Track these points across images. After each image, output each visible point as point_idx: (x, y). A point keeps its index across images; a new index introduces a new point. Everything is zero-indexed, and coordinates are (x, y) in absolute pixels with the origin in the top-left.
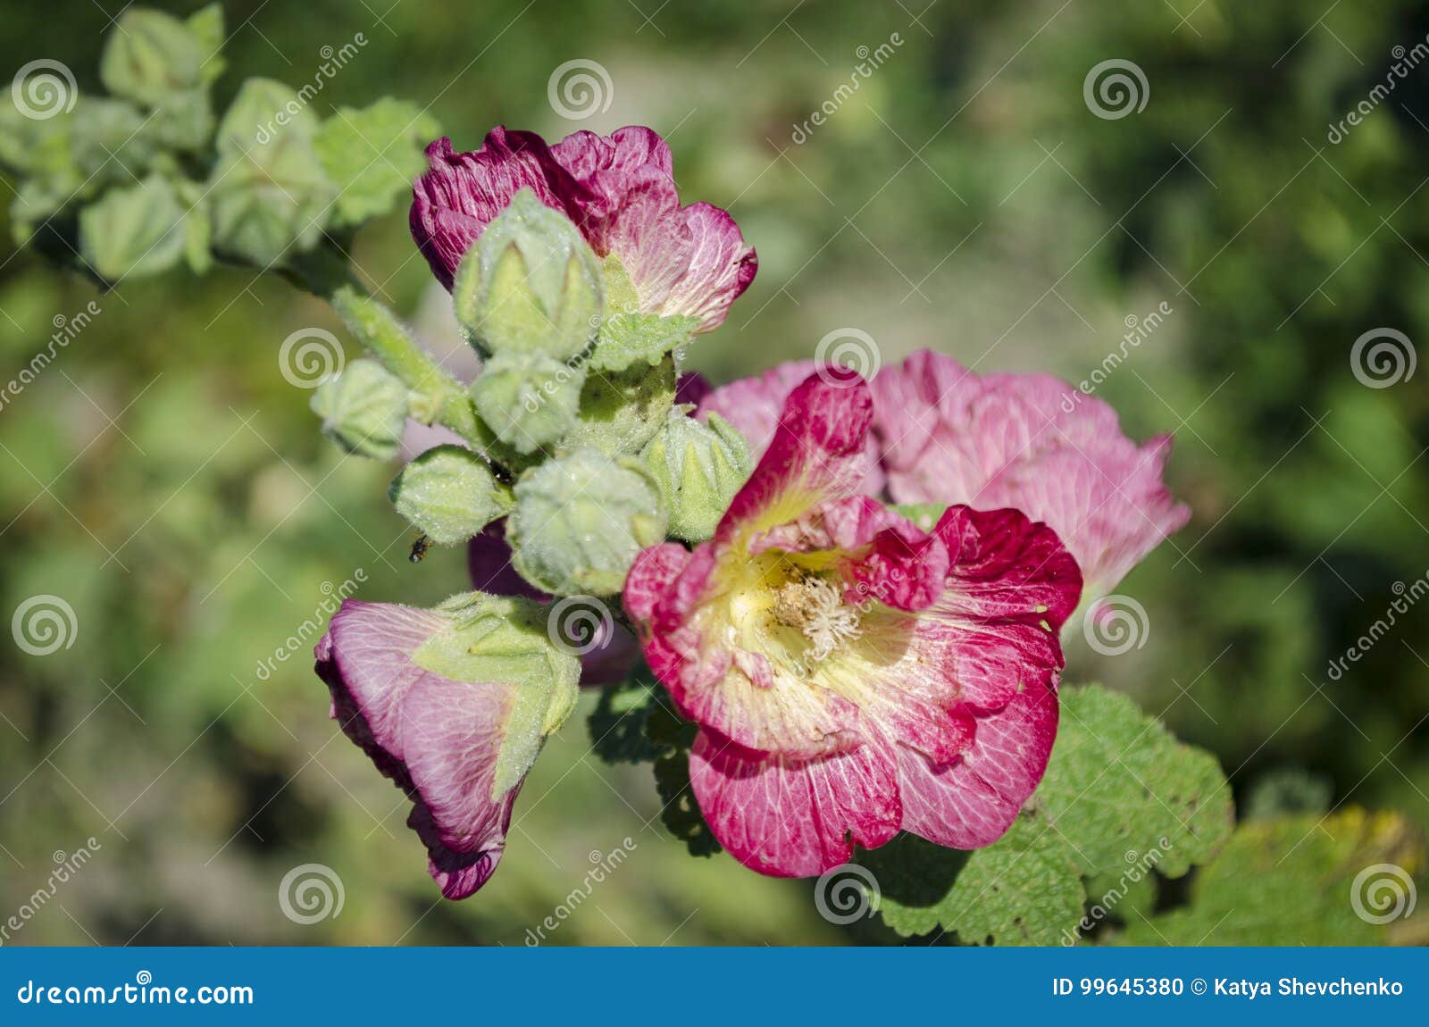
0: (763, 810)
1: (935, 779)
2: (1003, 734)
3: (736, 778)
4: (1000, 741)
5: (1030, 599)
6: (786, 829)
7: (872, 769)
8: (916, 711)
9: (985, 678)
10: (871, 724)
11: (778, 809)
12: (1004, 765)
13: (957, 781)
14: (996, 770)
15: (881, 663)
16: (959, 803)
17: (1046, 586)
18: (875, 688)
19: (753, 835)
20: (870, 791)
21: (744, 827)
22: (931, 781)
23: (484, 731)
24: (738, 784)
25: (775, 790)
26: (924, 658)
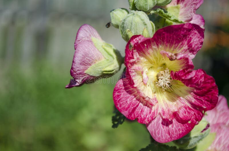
0: (126, 100)
1: (161, 125)
2: (180, 127)
3: (126, 91)
4: (178, 128)
5: (204, 104)
6: (127, 106)
7: (151, 114)
8: (168, 111)
9: (185, 114)
10: (158, 107)
11: (128, 102)
12: (176, 132)
13: (165, 128)
14: (173, 132)
15: (169, 100)
16: (162, 132)
17: (209, 103)
18: (164, 102)
19: (120, 101)
20: (147, 116)
21: (120, 98)
22: (160, 124)
23: (93, 58)
24: (125, 92)
25: (131, 99)
26: (177, 105)
